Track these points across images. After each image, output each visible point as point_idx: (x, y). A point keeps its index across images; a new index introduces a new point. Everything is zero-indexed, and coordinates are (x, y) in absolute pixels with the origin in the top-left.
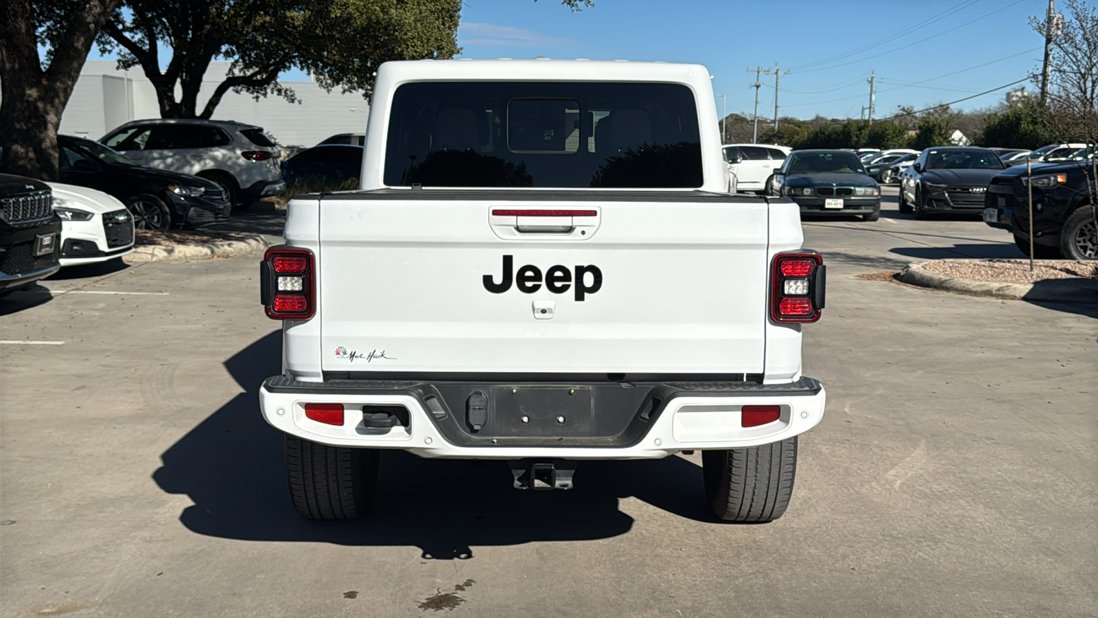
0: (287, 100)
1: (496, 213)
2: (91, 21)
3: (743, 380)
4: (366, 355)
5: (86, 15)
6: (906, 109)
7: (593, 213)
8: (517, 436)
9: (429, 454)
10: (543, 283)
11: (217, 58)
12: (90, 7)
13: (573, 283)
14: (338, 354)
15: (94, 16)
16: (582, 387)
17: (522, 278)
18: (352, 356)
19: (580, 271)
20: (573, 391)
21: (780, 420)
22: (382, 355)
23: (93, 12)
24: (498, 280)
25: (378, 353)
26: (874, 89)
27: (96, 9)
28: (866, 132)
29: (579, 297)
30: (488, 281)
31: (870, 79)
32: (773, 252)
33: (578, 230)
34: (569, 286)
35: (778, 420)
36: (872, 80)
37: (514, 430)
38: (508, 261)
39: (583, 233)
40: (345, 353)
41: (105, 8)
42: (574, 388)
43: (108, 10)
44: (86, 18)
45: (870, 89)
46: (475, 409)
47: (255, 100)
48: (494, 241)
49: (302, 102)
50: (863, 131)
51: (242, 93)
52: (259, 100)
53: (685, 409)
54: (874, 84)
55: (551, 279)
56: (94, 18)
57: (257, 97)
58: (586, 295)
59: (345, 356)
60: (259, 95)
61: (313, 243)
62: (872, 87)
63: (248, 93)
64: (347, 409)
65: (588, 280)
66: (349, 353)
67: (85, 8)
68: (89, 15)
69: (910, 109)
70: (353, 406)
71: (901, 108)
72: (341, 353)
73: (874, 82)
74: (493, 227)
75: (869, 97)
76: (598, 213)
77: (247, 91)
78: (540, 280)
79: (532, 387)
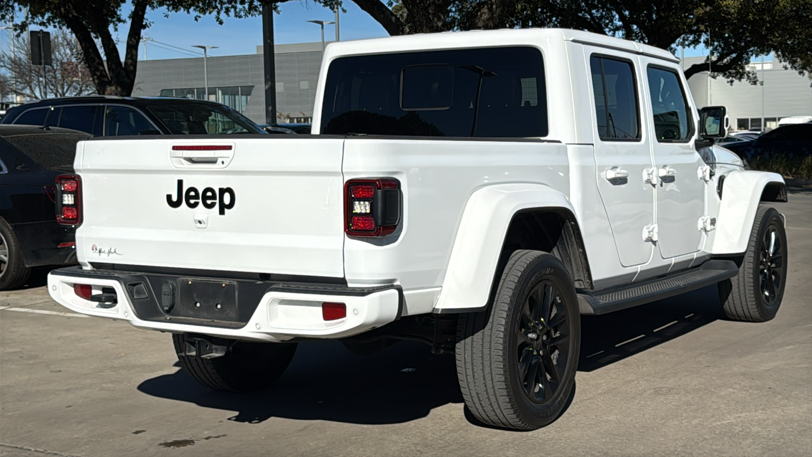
0: (750, 82)
1: (175, 148)
2: (481, 25)
4: (107, 251)
5: (478, 21)
7: (229, 148)
8: (193, 317)
10: (200, 201)
11: (696, 47)
12: (480, 14)
13: (217, 201)
14: (93, 250)
15: (484, 21)
16: (230, 282)
17: (188, 198)
18: (100, 252)
19: (222, 191)
20: (224, 285)
22: (115, 252)
23: (483, 18)
24: (175, 198)
25: (113, 251)
27: (485, 15)
29: (222, 212)
30: (169, 197)
32: (347, 178)
33: (220, 161)
34: (215, 203)
37: (191, 313)
38: (180, 183)
39: (223, 163)
40: (96, 250)
41: (493, 14)
42: (225, 282)
43: (495, 15)
44: (478, 23)
46: (165, 294)
47: (729, 84)
48: (171, 169)
49: (764, 83)
51: (718, 78)
52: (734, 83)
55: (205, 198)
56: (483, 23)
57: (732, 82)
58: (226, 210)
60: (734, 79)
61: (80, 170)
63: (724, 78)
64: (95, 289)
65: (227, 198)
66: (98, 249)
67: (477, 15)
68: (479, 21)
70: (97, 287)
72: (95, 249)
74: (172, 158)
76: (233, 148)
77: (723, 76)
78: (198, 198)
79: (201, 280)
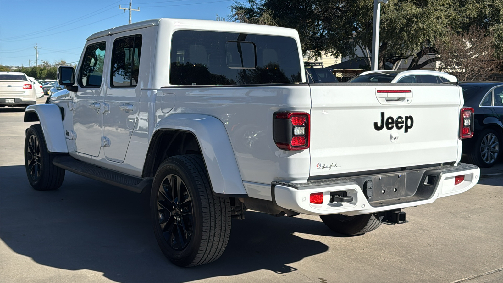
1: (379, 91)
3: (441, 165)
4: (329, 166)
6: (45, 62)
7: (410, 91)
9: (360, 213)
10: (394, 125)
13: (404, 124)
14: (318, 166)
16: (402, 174)
18: (323, 167)
19: (407, 118)
20: (400, 176)
21: (465, 180)
22: (335, 166)
24: (379, 125)
25: (334, 165)
26: (37, 52)
28: (46, 72)
29: (406, 131)
30: (376, 124)
31: (35, 47)
32: (460, 108)
33: (406, 99)
34: (403, 126)
35: (464, 181)
36: (36, 48)
37: (380, 197)
38: (383, 114)
39: (408, 100)
40: (320, 166)
42: (400, 174)
45: (36, 52)
46: (369, 188)
48: (378, 105)
50: (43, 72)
53: (446, 179)
54: (37, 49)
55: (397, 123)
58: (409, 130)
59: (321, 167)
61: (307, 108)
62: (36, 51)
64: (325, 195)
65: (409, 122)
66: (322, 166)
69: (47, 62)
70: (327, 193)
71: (43, 61)
72: (319, 166)
73: (37, 48)
74: (378, 98)
75: (36, 56)
76: (412, 92)
79: (386, 176)
